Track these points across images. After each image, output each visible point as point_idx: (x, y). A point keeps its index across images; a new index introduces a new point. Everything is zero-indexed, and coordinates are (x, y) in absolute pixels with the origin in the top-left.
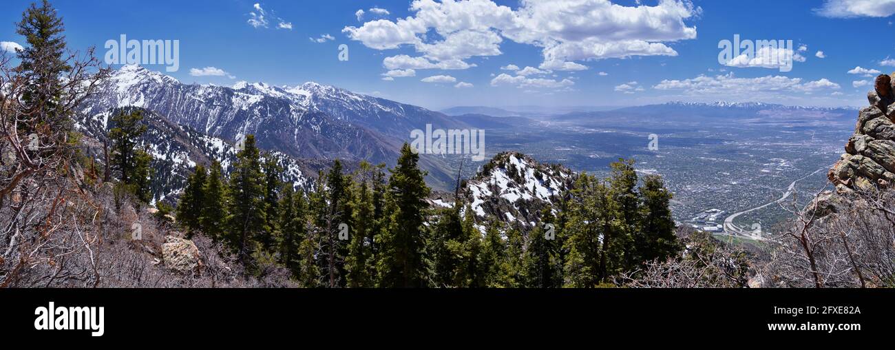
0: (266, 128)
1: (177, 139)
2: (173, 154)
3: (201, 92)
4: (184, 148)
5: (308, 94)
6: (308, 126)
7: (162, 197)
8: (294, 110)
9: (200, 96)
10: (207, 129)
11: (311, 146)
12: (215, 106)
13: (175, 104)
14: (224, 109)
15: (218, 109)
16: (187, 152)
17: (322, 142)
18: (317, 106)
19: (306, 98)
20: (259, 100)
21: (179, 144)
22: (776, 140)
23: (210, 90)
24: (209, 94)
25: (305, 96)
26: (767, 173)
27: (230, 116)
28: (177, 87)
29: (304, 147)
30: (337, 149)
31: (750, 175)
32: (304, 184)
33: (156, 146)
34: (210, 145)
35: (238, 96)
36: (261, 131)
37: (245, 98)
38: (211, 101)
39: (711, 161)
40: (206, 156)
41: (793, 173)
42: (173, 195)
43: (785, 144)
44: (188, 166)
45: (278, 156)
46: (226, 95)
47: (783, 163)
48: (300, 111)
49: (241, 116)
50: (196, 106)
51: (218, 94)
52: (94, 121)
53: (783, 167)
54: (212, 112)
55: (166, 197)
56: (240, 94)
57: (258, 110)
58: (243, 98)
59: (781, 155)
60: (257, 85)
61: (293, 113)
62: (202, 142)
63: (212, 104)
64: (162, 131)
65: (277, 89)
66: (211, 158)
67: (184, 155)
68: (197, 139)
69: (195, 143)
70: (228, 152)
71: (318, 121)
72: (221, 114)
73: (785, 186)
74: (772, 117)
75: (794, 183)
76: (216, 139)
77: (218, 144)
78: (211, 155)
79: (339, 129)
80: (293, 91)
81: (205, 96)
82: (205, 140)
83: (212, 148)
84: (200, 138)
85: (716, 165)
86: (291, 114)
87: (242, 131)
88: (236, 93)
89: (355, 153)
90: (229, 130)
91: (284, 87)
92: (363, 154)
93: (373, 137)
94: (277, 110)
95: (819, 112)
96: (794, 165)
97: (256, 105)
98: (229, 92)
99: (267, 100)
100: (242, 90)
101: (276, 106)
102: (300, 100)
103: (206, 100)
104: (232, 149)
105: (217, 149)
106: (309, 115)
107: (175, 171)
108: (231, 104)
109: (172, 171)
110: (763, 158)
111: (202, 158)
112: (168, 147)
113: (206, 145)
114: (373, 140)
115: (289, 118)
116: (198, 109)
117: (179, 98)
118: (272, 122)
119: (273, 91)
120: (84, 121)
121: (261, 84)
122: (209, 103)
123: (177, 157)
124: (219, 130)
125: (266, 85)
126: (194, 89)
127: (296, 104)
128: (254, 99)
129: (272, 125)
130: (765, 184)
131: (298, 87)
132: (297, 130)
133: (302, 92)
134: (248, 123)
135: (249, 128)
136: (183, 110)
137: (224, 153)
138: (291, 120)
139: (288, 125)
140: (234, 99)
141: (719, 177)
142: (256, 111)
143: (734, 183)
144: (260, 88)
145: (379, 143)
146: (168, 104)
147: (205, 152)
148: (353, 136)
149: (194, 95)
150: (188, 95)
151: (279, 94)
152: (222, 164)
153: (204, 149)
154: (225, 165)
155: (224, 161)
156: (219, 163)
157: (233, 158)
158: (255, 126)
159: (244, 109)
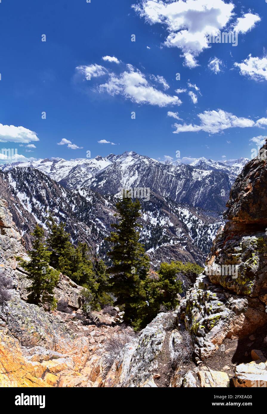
1: (164, 209)
2: (161, 218)
3: (172, 170)
4: (167, 215)
9: (172, 172)
10: (177, 193)
14: (187, 180)
15: (184, 181)
16: (169, 217)
21: (165, 213)
23: (178, 168)
24: (178, 170)
27: (191, 185)
28: (158, 166)
33: (151, 213)
34: (182, 213)
40: (179, 220)
44: (169, 225)
46: (189, 171)
49: (198, 185)
50: (170, 179)
51: (183, 171)
54: (179, 183)
62: (177, 211)
63: (180, 178)
66: (181, 221)
67: (167, 219)
68: (176, 209)
70: (191, 218)
72: (185, 184)
78: (182, 219)
82: (179, 210)
83: (182, 215)
103: (176, 175)
104: (194, 217)
105: (186, 216)
111: (177, 222)
112: (158, 214)
113: (180, 213)
116: (171, 181)
117: (159, 174)
118: (217, 188)
122: (178, 176)
124: (184, 194)
126: (168, 167)
128: (206, 173)
136: (162, 182)
137: (189, 219)
147: (179, 217)
149: (168, 171)
150: (165, 171)
152: (188, 225)
153: (178, 215)
154: (189, 226)
155: (189, 224)
156: (186, 225)
157: (194, 222)
158: (206, 191)
159: (200, 180)
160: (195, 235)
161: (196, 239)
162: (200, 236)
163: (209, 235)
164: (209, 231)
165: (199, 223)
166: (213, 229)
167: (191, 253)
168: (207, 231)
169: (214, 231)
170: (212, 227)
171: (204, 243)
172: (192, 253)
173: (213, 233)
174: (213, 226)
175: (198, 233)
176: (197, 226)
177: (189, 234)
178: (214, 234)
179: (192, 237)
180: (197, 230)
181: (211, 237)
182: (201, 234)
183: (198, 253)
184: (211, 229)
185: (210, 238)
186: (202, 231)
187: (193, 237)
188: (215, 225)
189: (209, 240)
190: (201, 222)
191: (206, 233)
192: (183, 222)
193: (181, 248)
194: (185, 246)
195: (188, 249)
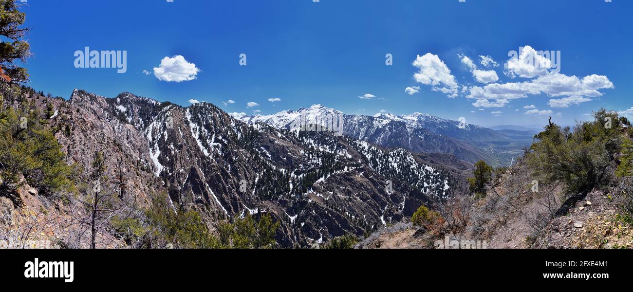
0: (392, 138)
1: (341, 142)
2: (338, 151)
3: (356, 119)
4: (344, 147)
5: (416, 119)
6: (417, 136)
7: (329, 176)
8: (408, 127)
9: (355, 121)
11: (419, 147)
12: (364, 126)
14: (369, 128)
15: (365, 128)
16: (346, 149)
17: (425, 145)
18: (421, 125)
21: (342, 145)
23: (361, 118)
25: (414, 121)
27: (372, 131)
29: (415, 147)
30: (434, 149)
32: (416, 166)
33: (328, 146)
34: (360, 145)
35: (376, 120)
36: (389, 139)
37: (381, 121)
38: (362, 123)
40: (358, 152)
42: (335, 174)
44: (347, 157)
45: (400, 151)
48: (411, 128)
49: (379, 131)
50: (353, 126)
51: (365, 120)
52: (291, 133)
54: (362, 129)
55: (331, 176)
56: (377, 119)
58: (379, 122)
60: (387, 115)
61: (408, 129)
62: (356, 144)
63: (362, 126)
64: (331, 138)
65: (398, 117)
66: (360, 153)
67: (345, 151)
68: (352, 142)
69: (351, 144)
70: (371, 149)
71: (422, 133)
72: (367, 130)
76: (364, 142)
77: (365, 144)
78: (361, 151)
79: (434, 137)
80: (407, 118)
81: (358, 121)
82: (357, 142)
83: (361, 147)
87: (379, 139)
89: (444, 150)
90: (372, 139)
91: (402, 115)
92: (449, 151)
93: (454, 141)
94: (399, 128)
97: (387, 125)
98: (372, 119)
99: (392, 123)
100: (379, 117)
101: (398, 127)
102: (412, 122)
103: (359, 123)
104: (373, 148)
105: (364, 148)
106: (417, 130)
107: (337, 159)
108: (373, 125)
109: (335, 160)
111: (356, 153)
112: (335, 147)
113: (358, 146)
114: (454, 143)
116: (354, 128)
117: (344, 121)
118: (396, 134)
119: (396, 118)
120: (285, 133)
121: (389, 114)
122: (361, 124)
123: (341, 152)
124: (367, 139)
125: (392, 115)
126: (352, 117)
127: (409, 124)
128: (385, 122)
129: (396, 136)
131: (410, 115)
132: (410, 138)
133: (413, 118)
134: (382, 135)
135: (383, 138)
136: (346, 129)
137: (368, 150)
138: (407, 133)
139: (405, 136)
140: (374, 122)
142: (387, 128)
144: (389, 116)
145: (458, 145)
147: (357, 149)
148: (442, 141)
149: (352, 120)
150: (349, 120)
151: (399, 119)
152: (367, 156)
153: (356, 147)
154: (369, 157)
155: (368, 155)
156: (365, 156)
157: (373, 152)
158: (386, 137)
159: (380, 127)
160: (376, 165)
161: (378, 169)
162: (381, 165)
163: (391, 163)
164: (390, 159)
165: (379, 153)
166: (394, 156)
167: (370, 179)
168: (388, 159)
169: (394, 158)
170: (392, 155)
171: (386, 172)
173: (394, 160)
174: (393, 153)
175: (379, 163)
176: (378, 156)
177: (370, 165)
178: (396, 161)
179: (373, 167)
180: (377, 160)
181: (393, 164)
182: (382, 162)
183: (378, 179)
184: (391, 157)
185: (391, 166)
186: (383, 161)
187: (374, 167)
188: (395, 152)
189: (390, 167)
190: (381, 152)
191: (387, 161)
192: (362, 154)
193: (358, 175)
194: (363, 172)
195: (366, 175)
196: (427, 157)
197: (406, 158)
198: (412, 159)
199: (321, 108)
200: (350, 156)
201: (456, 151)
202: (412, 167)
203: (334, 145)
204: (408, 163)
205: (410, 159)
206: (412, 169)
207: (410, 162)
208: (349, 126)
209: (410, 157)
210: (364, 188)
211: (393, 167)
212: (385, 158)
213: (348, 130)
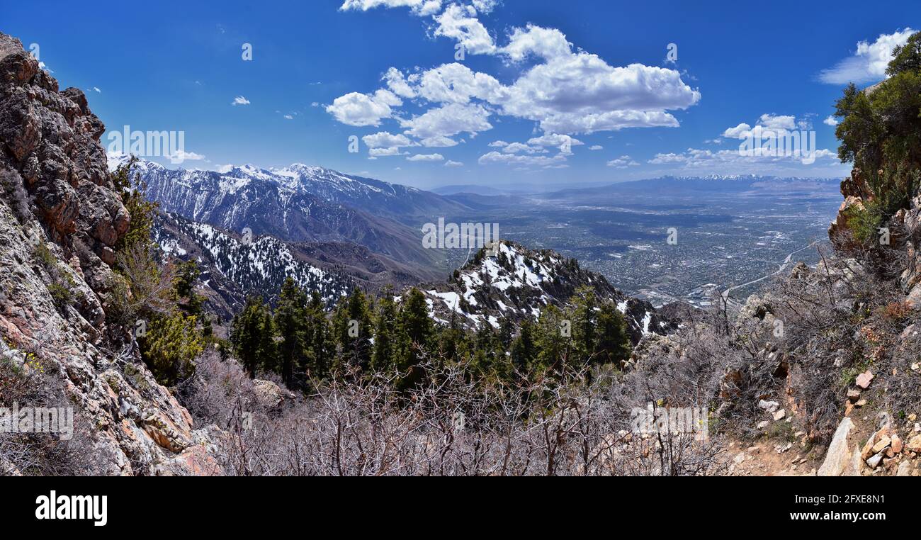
0: (254, 212)
1: (166, 227)
2: (163, 242)
3: (187, 177)
4: (173, 236)
5: (296, 176)
6: (297, 208)
8: (282, 193)
9: (186, 182)
10: (195, 215)
11: (301, 228)
12: (202, 191)
13: (161, 191)
14: (212, 194)
15: (205, 194)
16: (176, 240)
17: (312, 224)
18: (306, 187)
19: (294, 180)
20: (246, 184)
21: (168, 232)
22: (771, 213)
23: (196, 175)
24: (195, 179)
25: (292, 178)
26: (763, 246)
27: (217, 201)
28: (163, 173)
29: (294, 230)
30: (328, 231)
31: (745, 249)
32: (295, 268)
34: (199, 231)
35: (224, 180)
36: (249, 215)
37: (232, 182)
38: (198, 186)
39: (706, 235)
40: (196, 244)
41: (789, 245)
43: (780, 216)
44: (177, 254)
45: (268, 241)
46: (213, 180)
47: (779, 235)
48: (288, 193)
49: (229, 200)
50: (183, 192)
51: (204, 179)
53: (778, 240)
54: (199, 197)
56: (226, 178)
57: (246, 194)
58: (230, 182)
59: (776, 228)
60: (243, 168)
61: (282, 196)
62: (191, 229)
63: (199, 190)
65: (264, 172)
66: (201, 245)
67: (174, 242)
68: (187, 226)
69: (184, 230)
70: (218, 239)
71: (307, 203)
72: (208, 199)
73: (781, 258)
74: (766, 189)
75: (790, 256)
76: (206, 226)
77: (207, 230)
78: (201, 242)
79: (329, 211)
80: (280, 173)
81: (191, 181)
82: (194, 227)
83: (201, 235)
84: (188, 225)
85: (710, 239)
86: (279, 197)
87: (231, 215)
88: (222, 177)
89: (346, 235)
90: (218, 215)
91: (271, 169)
92: (355, 235)
93: (365, 219)
94: (265, 193)
95: (815, 184)
96: (790, 237)
97: (243, 188)
98: (215, 177)
99: (254, 183)
100: (229, 174)
101: (264, 189)
102: (288, 181)
103: (192, 185)
104: (222, 235)
105: (207, 236)
106: (297, 198)
108: (218, 188)
109: (163, 261)
110: (758, 231)
111: (192, 245)
112: (157, 236)
113: (196, 232)
114: (365, 221)
115: (278, 200)
116: (184, 195)
117: (165, 184)
118: (261, 206)
119: (260, 174)
121: (247, 167)
122: (196, 188)
123: (167, 245)
124: (207, 215)
125: (253, 169)
126: (179, 175)
127: (284, 186)
128: (241, 183)
129: (260, 209)
130: (761, 257)
131: (285, 169)
132: (285, 213)
133: (290, 174)
134: (236, 208)
135: (237, 213)
136: (170, 197)
137: (214, 240)
138: (280, 203)
139: (276, 208)
140: (221, 184)
141: (714, 251)
142: (244, 195)
143: (729, 257)
144: (247, 171)
145: (371, 224)
146: (154, 190)
147: (194, 239)
148: (343, 217)
149: (180, 181)
150: (174, 181)
151: (266, 177)
152: (212, 251)
153: (193, 236)
154: (215, 251)
155: (214, 248)
156: (209, 250)
157: (223, 244)
158: (243, 210)
159: (232, 192)
160: (227, 266)
161: (231, 272)
162: (235, 266)
163: (252, 261)
164: (251, 256)
165: (232, 245)
166: (258, 250)
167: (220, 292)
168: (247, 255)
169: (258, 253)
170: (254, 248)
171: (245, 277)
172: (222, 293)
173: (258, 256)
174: (257, 246)
175: (232, 262)
176: (230, 250)
177: (217, 266)
178: (260, 258)
179: (222, 270)
180: (230, 257)
181: (256, 264)
182: (238, 262)
183: (233, 291)
184: (253, 251)
185: (253, 266)
186: (239, 258)
187: (224, 270)
188: (259, 244)
189: (252, 270)
190: (235, 242)
191: (246, 259)
192: (202, 247)
193: (201, 285)
194: (208, 281)
195: (213, 286)
196: (313, 250)
197: (278, 253)
198: (288, 254)
199: (122, 157)
200: (183, 252)
201: (369, 234)
202: (287, 268)
203: (156, 233)
204: (280, 262)
205: (285, 255)
206: (287, 272)
207: (285, 261)
208: (175, 191)
209: (285, 252)
210: (211, 305)
211: (257, 269)
212: (243, 254)
213: (174, 199)
